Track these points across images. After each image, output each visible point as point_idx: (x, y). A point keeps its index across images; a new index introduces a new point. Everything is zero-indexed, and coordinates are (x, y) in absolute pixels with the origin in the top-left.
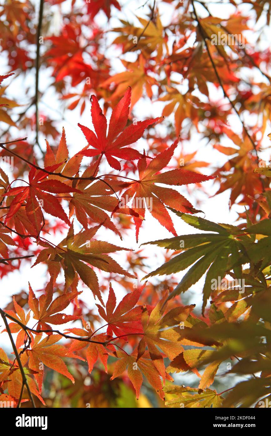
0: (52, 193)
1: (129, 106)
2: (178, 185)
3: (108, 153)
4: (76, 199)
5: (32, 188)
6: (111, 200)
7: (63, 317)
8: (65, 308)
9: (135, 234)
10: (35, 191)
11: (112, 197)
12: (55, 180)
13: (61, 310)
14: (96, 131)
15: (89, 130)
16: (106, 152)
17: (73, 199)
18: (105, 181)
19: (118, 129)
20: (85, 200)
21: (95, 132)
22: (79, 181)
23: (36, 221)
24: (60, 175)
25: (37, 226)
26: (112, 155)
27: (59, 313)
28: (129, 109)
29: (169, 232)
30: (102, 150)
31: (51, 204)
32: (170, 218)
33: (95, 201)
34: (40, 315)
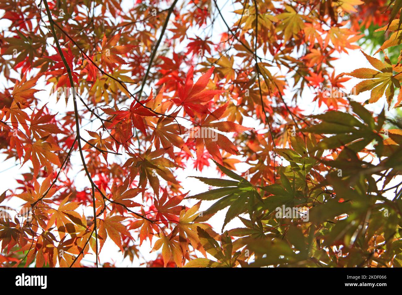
4: (158, 130)
7: (132, 203)
8: (134, 197)
13: (131, 198)
16: (184, 103)
17: (156, 130)
20: (163, 132)
27: (130, 199)
33: (168, 136)
34: (116, 197)
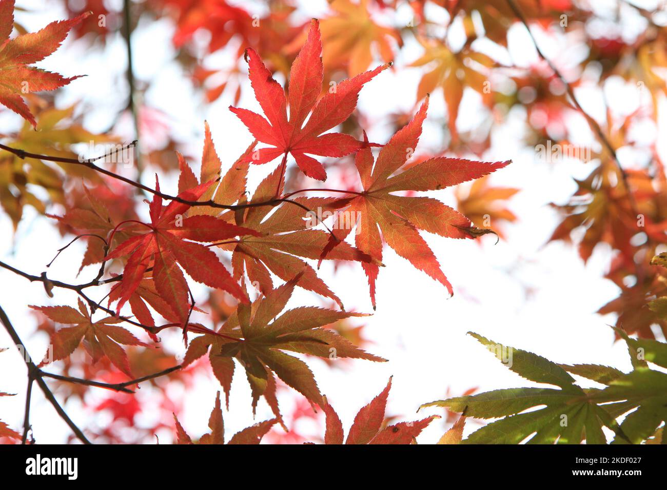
0: (201, 241)
1: (321, 56)
2: (438, 188)
3: (298, 149)
4: (247, 243)
5: (159, 234)
6: (315, 237)
9: (369, 294)
10: (166, 240)
11: (316, 230)
12: (205, 215)
14: (266, 113)
15: (253, 114)
16: (293, 148)
17: (241, 244)
18: (299, 202)
19: (308, 101)
20: (265, 242)
21: (265, 116)
22: (247, 210)
23: (177, 300)
24: (211, 203)
25: (181, 309)
26: (305, 152)
28: (321, 60)
29: (434, 280)
30: (285, 147)
31: (202, 263)
32: (432, 253)
33: (283, 243)
